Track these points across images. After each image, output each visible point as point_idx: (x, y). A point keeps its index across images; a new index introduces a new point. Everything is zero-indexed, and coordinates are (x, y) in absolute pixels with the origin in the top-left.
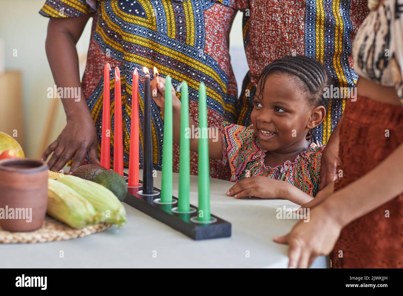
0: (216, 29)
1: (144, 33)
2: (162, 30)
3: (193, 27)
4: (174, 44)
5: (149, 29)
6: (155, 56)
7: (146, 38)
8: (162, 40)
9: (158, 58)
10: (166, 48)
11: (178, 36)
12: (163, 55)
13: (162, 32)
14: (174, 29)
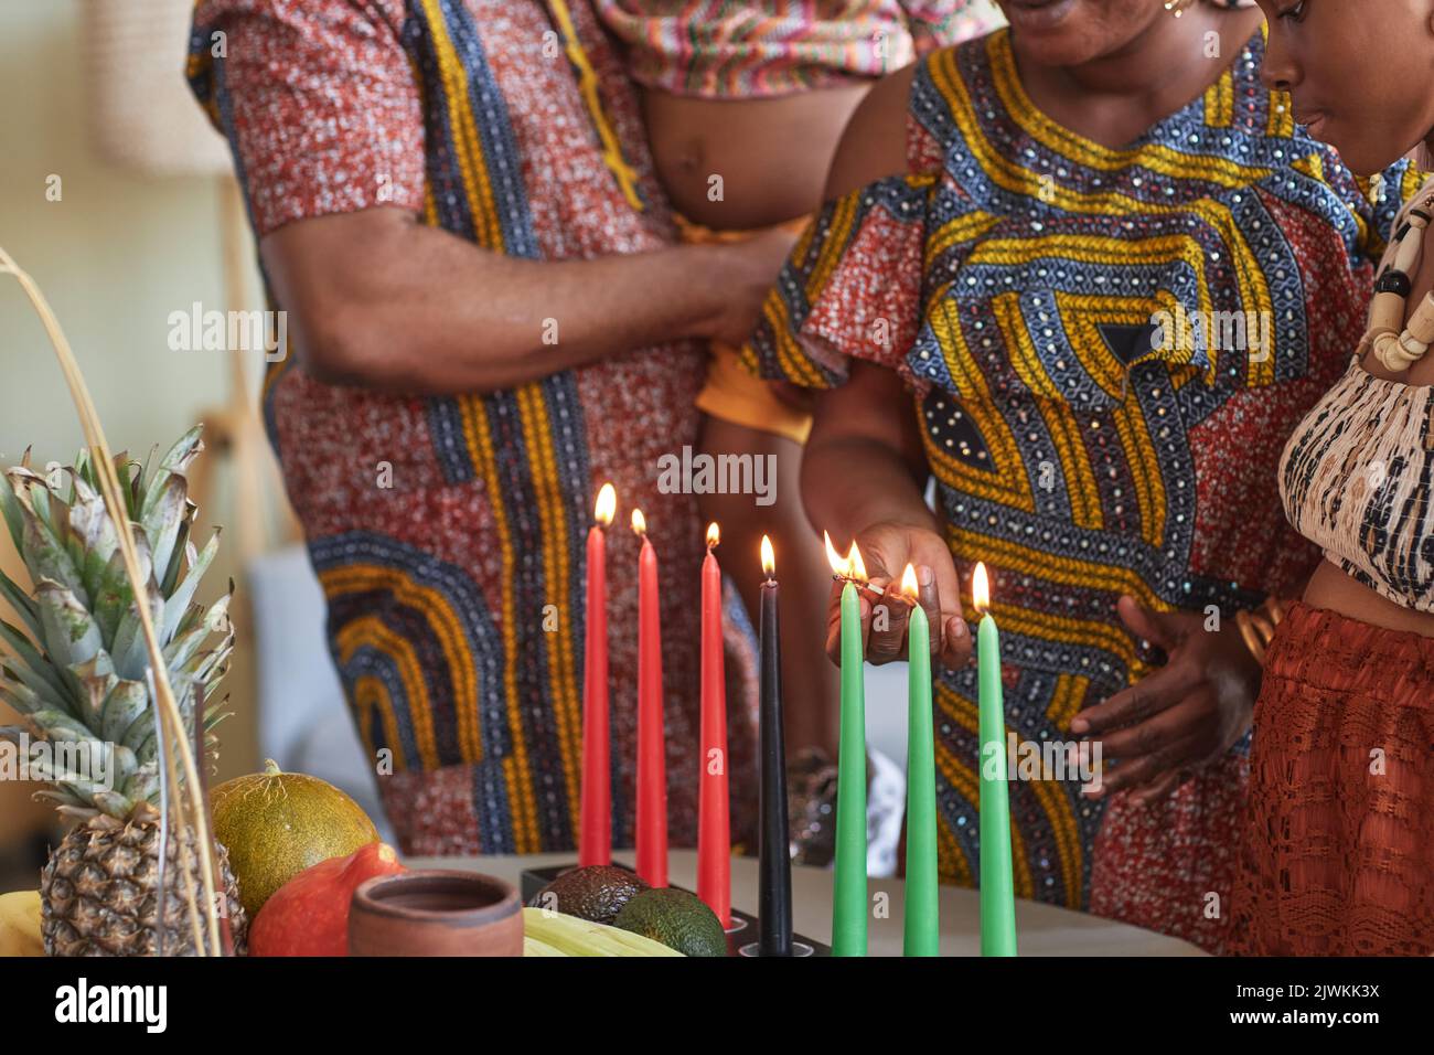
0: (1243, 484)
1: (993, 520)
2: (1051, 506)
3: (1158, 486)
4: (1103, 547)
5: (1008, 507)
6: (1043, 597)
7: (1002, 539)
8: (1056, 539)
9: (1056, 599)
10: (1078, 564)
11: (1111, 523)
12: (1069, 586)
13: (1054, 513)
14: (1094, 500)
